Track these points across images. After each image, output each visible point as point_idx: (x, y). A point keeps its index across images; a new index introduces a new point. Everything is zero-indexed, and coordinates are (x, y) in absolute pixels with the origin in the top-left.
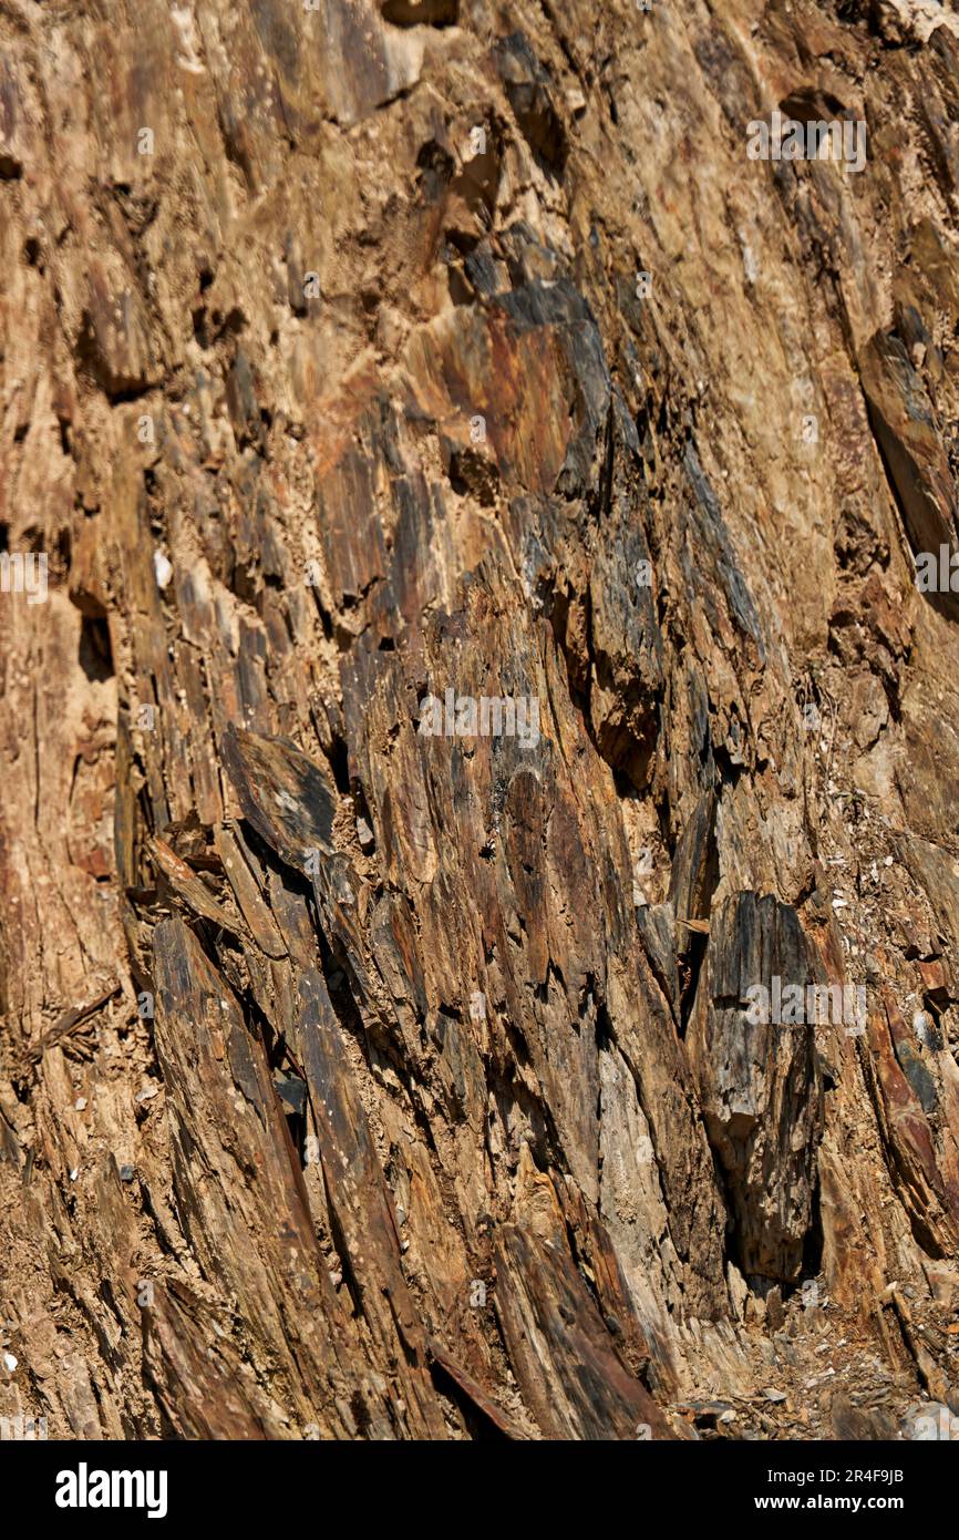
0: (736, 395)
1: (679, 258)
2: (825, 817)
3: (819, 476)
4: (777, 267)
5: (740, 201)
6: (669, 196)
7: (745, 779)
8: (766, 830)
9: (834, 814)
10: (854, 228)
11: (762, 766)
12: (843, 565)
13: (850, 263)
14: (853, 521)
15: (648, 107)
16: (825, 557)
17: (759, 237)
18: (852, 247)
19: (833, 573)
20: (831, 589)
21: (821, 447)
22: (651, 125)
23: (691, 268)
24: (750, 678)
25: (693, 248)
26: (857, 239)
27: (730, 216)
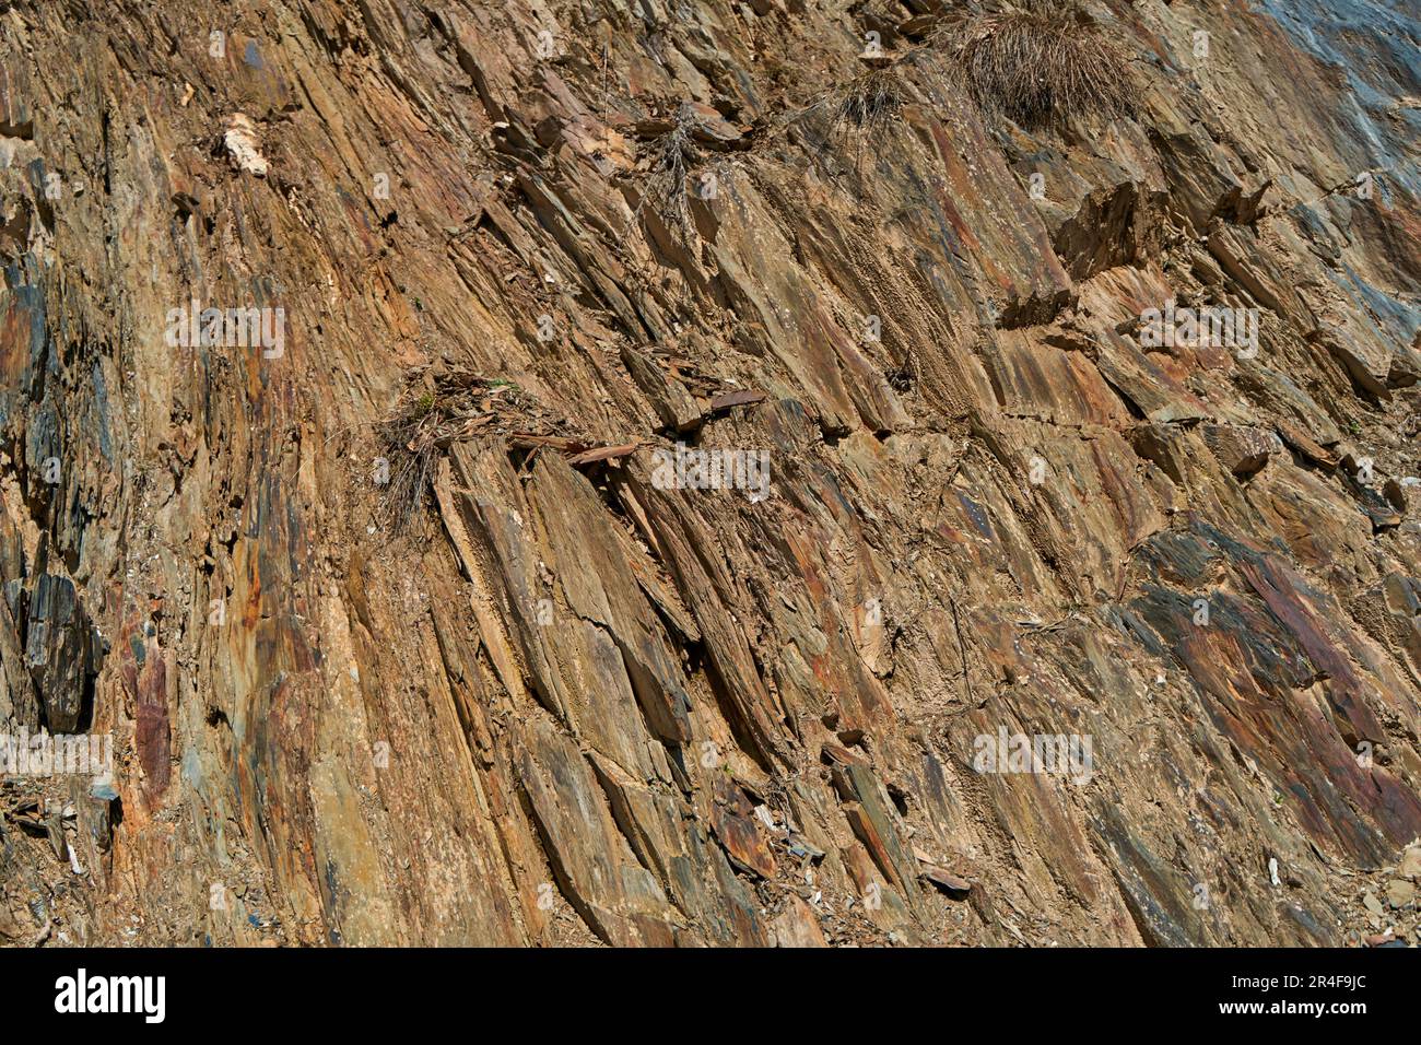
0: (142, 336)
1: (127, 266)
2: (134, 537)
3: (167, 378)
4: (164, 275)
5: (155, 242)
6: (127, 235)
7: (94, 521)
8: (101, 544)
9: (139, 536)
10: (198, 261)
11: (104, 515)
12: (173, 420)
13: (195, 277)
14: (176, 402)
15: (125, 187)
16: (165, 417)
17: (160, 260)
18: (196, 270)
19: (168, 423)
20: (166, 433)
21: (172, 365)
22: (125, 197)
23: (131, 272)
24: (104, 475)
25: (133, 262)
26: (199, 265)
27: (150, 248)
